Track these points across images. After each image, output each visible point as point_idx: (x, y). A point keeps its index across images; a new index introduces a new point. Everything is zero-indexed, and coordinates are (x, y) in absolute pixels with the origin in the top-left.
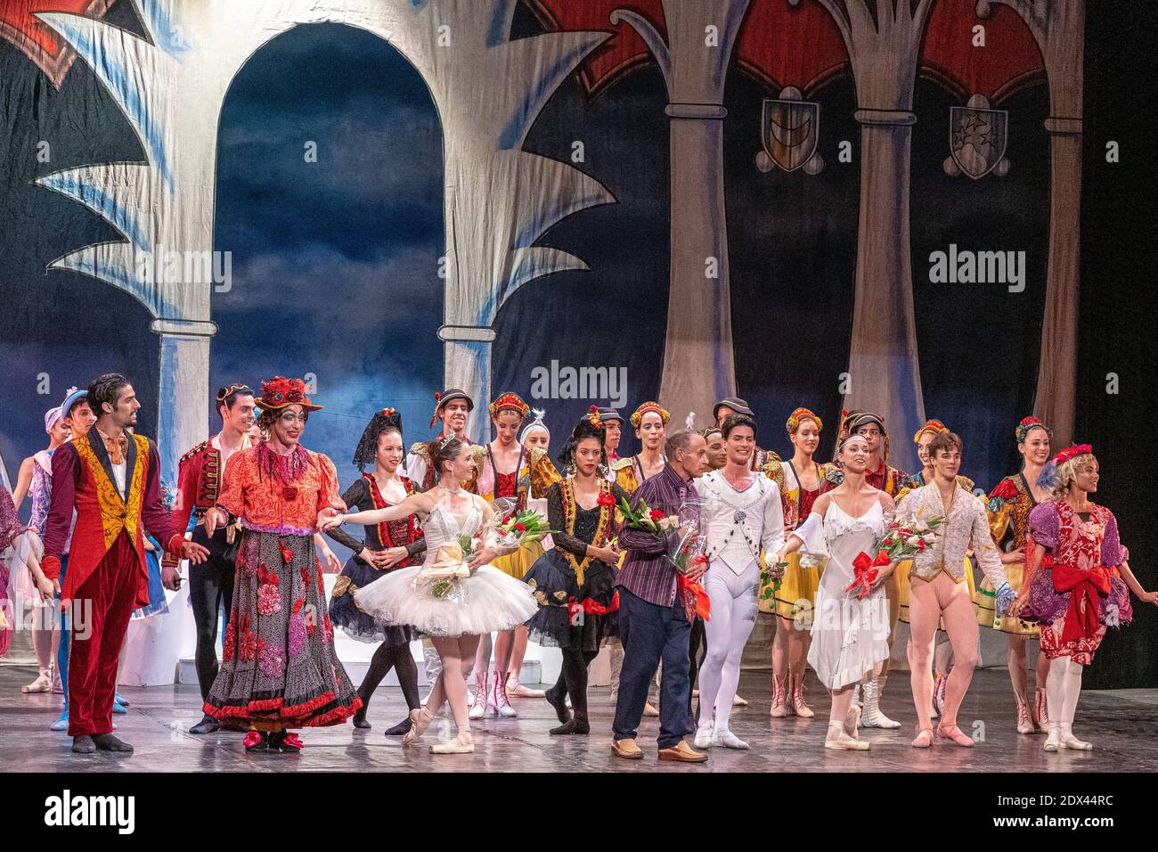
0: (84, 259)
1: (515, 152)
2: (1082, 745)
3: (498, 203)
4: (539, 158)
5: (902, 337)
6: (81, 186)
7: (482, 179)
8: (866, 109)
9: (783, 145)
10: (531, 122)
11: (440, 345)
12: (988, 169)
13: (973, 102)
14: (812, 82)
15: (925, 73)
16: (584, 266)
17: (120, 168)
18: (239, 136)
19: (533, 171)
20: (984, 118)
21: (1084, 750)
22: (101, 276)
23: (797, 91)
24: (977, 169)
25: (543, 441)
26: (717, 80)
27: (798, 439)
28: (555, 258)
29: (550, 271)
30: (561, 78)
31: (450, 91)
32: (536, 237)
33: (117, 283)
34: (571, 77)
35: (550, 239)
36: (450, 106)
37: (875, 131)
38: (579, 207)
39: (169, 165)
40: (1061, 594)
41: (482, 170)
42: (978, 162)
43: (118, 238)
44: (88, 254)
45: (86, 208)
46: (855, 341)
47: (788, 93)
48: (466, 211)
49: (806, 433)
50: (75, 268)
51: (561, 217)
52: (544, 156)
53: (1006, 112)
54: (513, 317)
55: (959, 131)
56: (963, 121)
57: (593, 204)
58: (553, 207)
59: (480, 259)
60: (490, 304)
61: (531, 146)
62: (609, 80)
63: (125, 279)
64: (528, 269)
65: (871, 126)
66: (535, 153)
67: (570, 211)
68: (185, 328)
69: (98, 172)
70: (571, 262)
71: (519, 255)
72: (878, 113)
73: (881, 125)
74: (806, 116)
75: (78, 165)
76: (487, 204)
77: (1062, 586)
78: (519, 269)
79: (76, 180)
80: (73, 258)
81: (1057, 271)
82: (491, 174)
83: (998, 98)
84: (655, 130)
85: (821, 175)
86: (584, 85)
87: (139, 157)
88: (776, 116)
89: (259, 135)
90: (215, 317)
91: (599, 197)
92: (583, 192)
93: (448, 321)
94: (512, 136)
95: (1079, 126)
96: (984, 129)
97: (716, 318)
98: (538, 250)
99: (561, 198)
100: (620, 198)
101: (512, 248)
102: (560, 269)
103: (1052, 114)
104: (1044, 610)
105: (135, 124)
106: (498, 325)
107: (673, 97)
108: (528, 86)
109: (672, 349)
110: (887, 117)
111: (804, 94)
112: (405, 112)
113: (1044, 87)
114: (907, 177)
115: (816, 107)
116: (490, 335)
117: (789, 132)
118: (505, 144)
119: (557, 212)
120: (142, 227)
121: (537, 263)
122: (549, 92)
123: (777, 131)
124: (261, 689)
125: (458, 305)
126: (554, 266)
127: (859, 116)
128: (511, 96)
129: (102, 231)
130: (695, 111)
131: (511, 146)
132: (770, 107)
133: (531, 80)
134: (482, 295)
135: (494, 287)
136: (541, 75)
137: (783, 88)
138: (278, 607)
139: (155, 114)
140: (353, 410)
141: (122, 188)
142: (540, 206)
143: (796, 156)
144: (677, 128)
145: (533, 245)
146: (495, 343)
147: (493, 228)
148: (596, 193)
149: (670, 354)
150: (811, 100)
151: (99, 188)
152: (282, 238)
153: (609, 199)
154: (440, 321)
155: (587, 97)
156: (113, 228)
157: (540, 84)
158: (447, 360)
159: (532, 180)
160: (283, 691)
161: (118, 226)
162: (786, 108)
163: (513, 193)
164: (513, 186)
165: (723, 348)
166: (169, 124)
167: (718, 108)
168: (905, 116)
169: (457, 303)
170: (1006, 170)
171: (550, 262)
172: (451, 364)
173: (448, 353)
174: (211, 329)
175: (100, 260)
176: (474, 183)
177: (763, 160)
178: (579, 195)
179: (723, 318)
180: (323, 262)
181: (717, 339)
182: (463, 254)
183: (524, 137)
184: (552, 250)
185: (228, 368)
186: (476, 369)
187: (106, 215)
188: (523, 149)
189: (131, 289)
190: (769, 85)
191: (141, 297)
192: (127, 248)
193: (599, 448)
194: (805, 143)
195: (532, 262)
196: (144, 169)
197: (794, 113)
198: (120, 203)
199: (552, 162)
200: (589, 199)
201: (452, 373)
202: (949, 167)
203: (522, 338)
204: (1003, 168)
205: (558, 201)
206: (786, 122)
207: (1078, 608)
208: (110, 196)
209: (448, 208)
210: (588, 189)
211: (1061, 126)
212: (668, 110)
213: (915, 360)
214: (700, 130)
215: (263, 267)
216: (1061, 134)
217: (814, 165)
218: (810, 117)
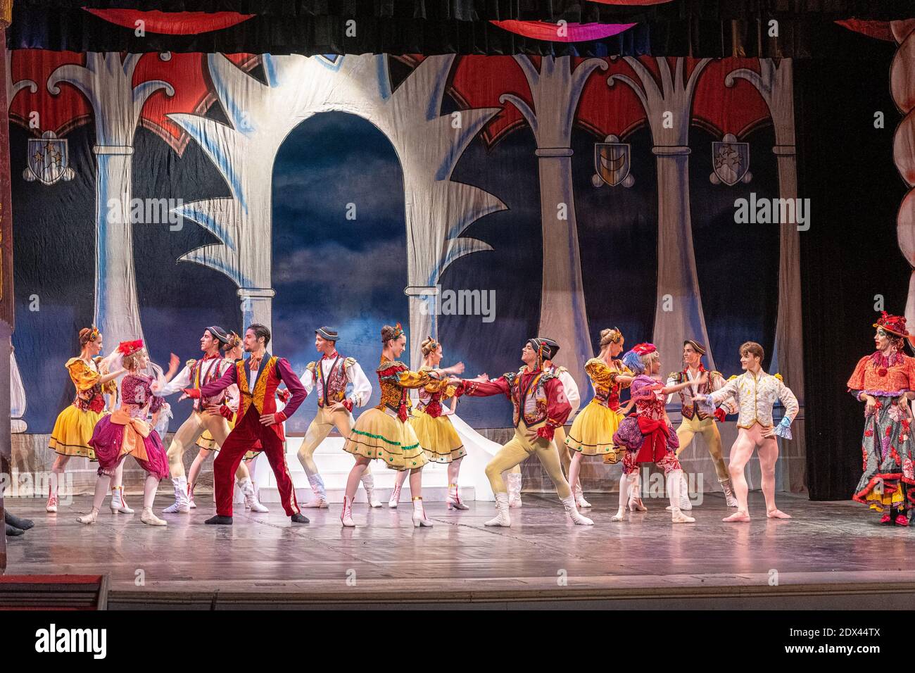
0: (198, 255)
1: (446, 182)
3: (437, 212)
4: (461, 185)
5: (689, 285)
6: (195, 213)
7: (427, 198)
8: (659, 146)
9: (609, 171)
10: (455, 164)
11: (406, 298)
12: (738, 179)
13: (726, 138)
14: (625, 132)
15: (695, 122)
16: (490, 248)
17: (217, 201)
18: (284, 181)
19: (457, 194)
20: (733, 147)
22: (208, 264)
23: (616, 137)
24: (731, 180)
26: (566, 133)
28: (473, 243)
29: (470, 252)
30: (471, 137)
31: (406, 148)
32: (461, 231)
33: (218, 268)
34: (477, 136)
35: (471, 232)
36: (406, 157)
37: (665, 159)
38: (486, 213)
39: (245, 197)
41: (427, 193)
42: (732, 175)
43: (217, 241)
44: (200, 251)
45: (199, 225)
46: (660, 287)
47: (610, 138)
48: (418, 217)
50: (193, 260)
51: (475, 219)
52: (463, 183)
53: (748, 144)
55: (719, 157)
56: (720, 152)
57: (494, 210)
58: (470, 214)
59: (428, 246)
60: (435, 273)
61: (456, 178)
62: (500, 136)
63: (222, 266)
64: (457, 251)
65: (663, 156)
66: (458, 182)
67: (481, 216)
68: (257, 293)
69: (204, 203)
70: (482, 246)
71: (451, 243)
72: (666, 149)
73: (669, 156)
74: (622, 152)
75: (193, 200)
76: (430, 213)
78: (451, 251)
79: (192, 209)
80: (191, 254)
82: (432, 195)
83: (742, 135)
84: (531, 166)
85: (634, 187)
86: (485, 140)
87: (227, 194)
88: (604, 152)
90: (274, 286)
91: (497, 206)
92: (488, 205)
93: (410, 284)
94: (444, 172)
95: (794, 150)
96: (734, 155)
97: (573, 276)
98: (462, 240)
99: (475, 208)
100: (510, 207)
101: (447, 239)
102: (474, 251)
103: (777, 143)
105: (225, 175)
106: (440, 285)
107: (540, 145)
108: (452, 142)
109: (546, 297)
110: (672, 150)
111: (620, 139)
112: (380, 162)
113: (772, 127)
114: (687, 186)
115: (627, 146)
117: (612, 162)
118: (440, 178)
119: (473, 216)
120: (231, 235)
121: (462, 247)
122: (464, 147)
123: (604, 161)
125: (416, 274)
126: (472, 249)
127: (655, 150)
128: (442, 150)
129: (207, 238)
130: (553, 152)
131: (443, 179)
132: (599, 147)
133: (454, 139)
134: (430, 268)
135: (437, 262)
136: (460, 135)
137: (607, 136)
139: (236, 169)
140: (355, 340)
141: (218, 212)
142: (463, 212)
143: (617, 176)
144: (543, 163)
145: (458, 237)
147: (435, 227)
148: (495, 204)
149: (545, 299)
150: (625, 142)
151: (206, 213)
153: (504, 207)
154: (404, 283)
155: (489, 147)
156: (214, 236)
157: (459, 142)
158: (411, 307)
159: (456, 197)
161: (217, 235)
162: (609, 148)
163: (446, 206)
164: (446, 202)
165: (578, 296)
166: (244, 174)
167: (567, 150)
168: (683, 149)
170: (750, 180)
171: (470, 246)
172: (413, 309)
173: (411, 303)
174: (271, 293)
175: (207, 255)
176: (423, 200)
177: (597, 179)
178: (485, 206)
179: (577, 277)
180: (335, 253)
181: (574, 289)
182: (417, 244)
183: (451, 173)
184: (470, 239)
185: (282, 318)
187: (210, 229)
188: (451, 180)
189: (225, 272)
190: (598, 134)
191: (231, 276)
192: (222, 247)
194: (622, 168)
195: (460, 247)
196: (230, 200)
197: (614, 151)
198: (217, 222)
199: (468, 186)
200: (492, 208)
201: (414, 314)
202: (713, 179)
204: (748, 178)
205: (473, 210)
206: (610, 155)
208: (212, 218)
209: (407, 216)
210: (491, 202)
211: (783, 151)
212: (537, 153)
213: (698, 298)
214: (558, 162)
215: (300, 257)
216: (783, 155)
217: (628, 182)
218: (624, 152)
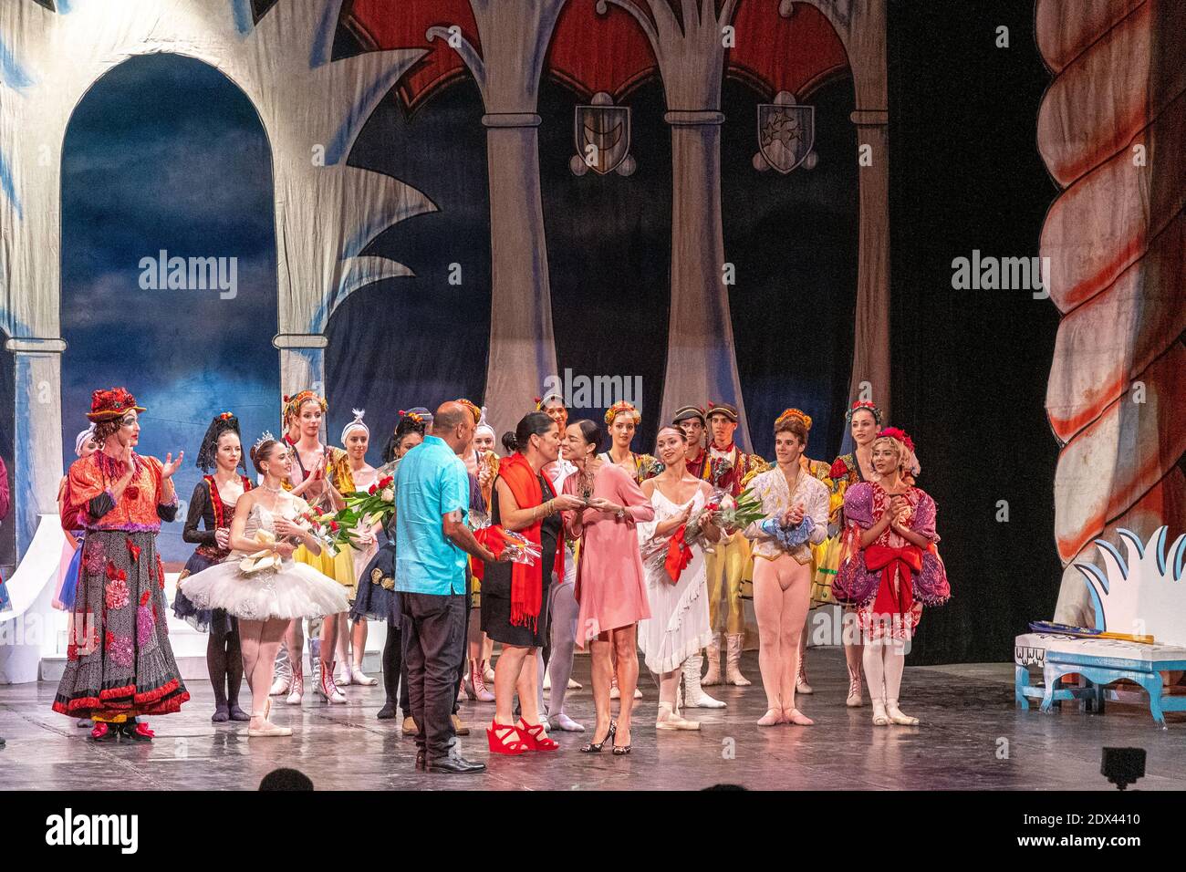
1: (340, 167)
2: (908, 720)
3: (325, 216)
4: (363, 171)
5: (718, 329)
7: (310, 194)
8: (675, 111)
9: (597, 149)
10: (354, 137)
11: (275, 353)
12: (797, 163)
13: (779, 99)
14: (622, 87)
15: (731, 73)
16: (409, 273)
18: (81, 164)
19: (357, 184)
20: (791, 114)
21: (911, 726)
23: (608, 97)
24: (785, 164)
25: (363, 439)
26: (530, 89)
27: (614, 431)
28: (381, 265)
29: (377, 279)
30: (381, 94)
31: (277, 112)
32: (363, 246)
34: (389, 95)
35: (377, 248)
36: (277, 127)
37: (685, 132)
38: (403, 217)
39: (17, 194)
40: (874, 572)
41: (309, 186)
42: (787, 157)
46: (673, 334)
47: (599, 98)
48: (295, 225)
51: (386, 227)
52: (368, 169)
53: (813, 107)
54: (343, 324)
55: (767, 128)
56: (770, 120)
57: (416, 213)
58: (378, 218)
59: (310, 270)
60: (321, 313)
61: (356, 160)
62: (428, 93)
64: (357, 277)
65: (681, 126)
66: (359, 167)
67: (395, 221)
68: (36, 346)
70: (397, 269)
71: (348, 265)
72: (687, 114)
73: (690, 126)
74: (618, 120)
76: (315, 218)
77: (874, 565)
78: (348, 277)
81: (867, 261)
82: (318, 189)
83: (805, 92)
84: (473, 139)
85: (635, 176)
86: (404, 102)
88: (589, 121)
90: (64, 335)
91: (421, 206)
92: (406, 203)
93: (282, 330)
94: (337, 152)
95: (884, 118)
96: (791, 125)
97: (538, 316)
98: (365, 259)
99: (386, 209)
100: (442, 208)
101: (340, 258)
102: (386, 276)
103: (857, 108)
104: (859, 591)
106: (329, 332)
107: (489, 108)
108: (350, 105)
109: (497, 349)
110: (696, 117)
111: (615, 99)
112: (234, 134)
113: (849, 82)
114: (718, 174)
115: (626, 110)
116: (322, 342)
117: (602, 136)
118: (331, 160)
119: (382, 222)
121: (365, 272)
122: (369, 111)
123: (590, 135)
124: (113, 678)
125: (291, 315)
126: (381, 273)
127: (669, 118)
128: (334, 115)
130: (510, 120)
131: (336, 162)
132: (582, 112)
133: (353, 98)
134: (313, 303)
135: (325, 295)
136: (362, 93)
137: (594, 94)
138: (127, 601)
140: (195, 417)
142: (366, 218)
143: (609, 159)
144: (494, 138)
145: (360, 255)
146: (327, 350)
147: (322, 240)
148: (418, 203)
149: (495, 353)
150: (623, 104)
153: (431, 207)
154: (274, 330)
155: (407, 111)
157: (362, 100)
158: (283, 367)
159: (357, 193)
160: (135, 679)
162: (597, 113)
163: (339, 206)
164: (339, 199)
165: (545, 346)
167: (532, 116)
168: (714, 115)
169: (290, 312)
170: (814, 164)
171: (377, 270)
172: (286, 370)
173: (283, 361)
174: (61, 346)
176: (303, 197)
177: (578, 163)
178: (402, 205)
179: (544, 318)
181: (540, 337)
182: (294, 265)
183: (348, 153)
184: (378, 259)
185: (79, 382)
186: (310, 374)
188: (348, 164)
190: (579, 91)
194: (618, 145)
195: (360, 271)
197: (606, 117)
199: (375, 175)
200: (413, 209)
201: (287, 378)
202: (758, 162)
203: (353, 343)
204: (811, 161)
205: (383, 212)
206: (599, 126)
207: (891, 585)
209: (279, 222)
210: (411, 199)
211: (866, 118)
212: (485, 120)
213: (732, 351)
214: (517, 136)
215: (107, 286)
216: (867, 126)
217: (627, 167)
218: (621, 121)
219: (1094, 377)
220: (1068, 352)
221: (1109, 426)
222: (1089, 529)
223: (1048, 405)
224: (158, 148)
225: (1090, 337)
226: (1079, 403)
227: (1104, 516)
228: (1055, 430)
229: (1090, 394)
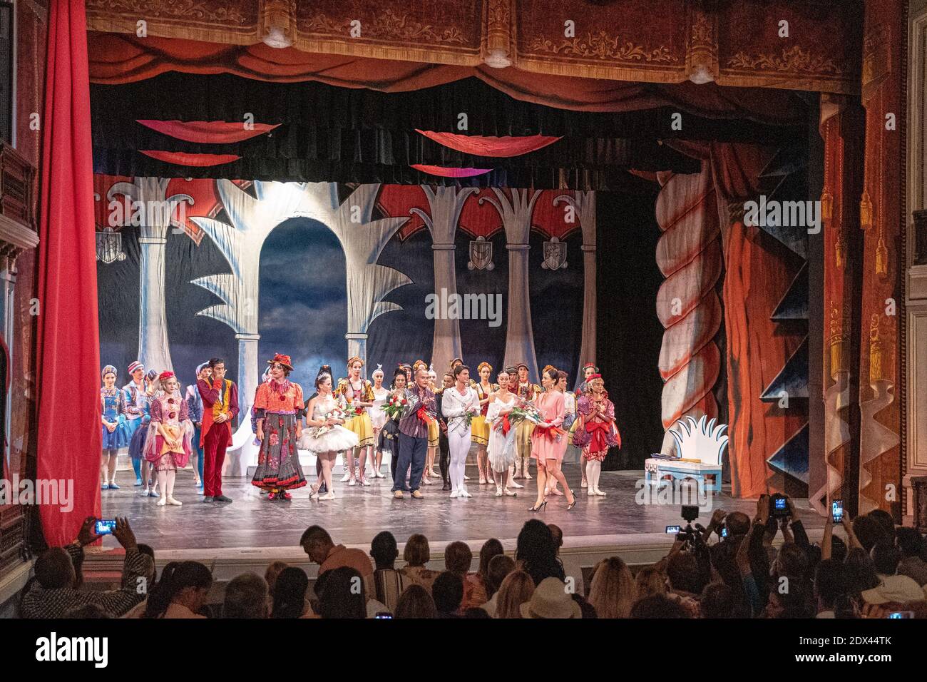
0: (209, 312)
1: (374, 265)
2: (602, 493)
3: (367, 284)
4: (383, 267)
5: (527, 333)
6: (207, 283)
7: (361, 276)
8: (510, 244)
9: (478, 259)
10: (380, 253)
11: (346, 341)
12: (559, 266)
13: (552, 240)
14: (489, 234)
15: (533, 229)
16: (401, 308)
17: (222, 276)
18: (267, 262)
19: (381, 273)
20: (557, 246)
21: (603, 496)
22: (216, 318)
23: (483, 238)
24: (555, 266)
25: (381, 377)
26: (452, 234)
27: (481, 374)
28: (390, 305)
29: (388, 311)
30: (391, 236)
31: (348, 242)
32: (383, 297)
33: (222, 320)
34: (395, 235)
35: (388, 298)
36: (348, 247)
37: (514, 252)
38: (399, 286)
39: (241, 274)
40: (590, 433)
41: (361, 272)
42: (555, 263)
43: (223, 303)
44: (211, 309)
45: (209, 291)
46: (509, 335)
47: (479, 238)
48: (355, 288)
49: (484, 372)
50: (206, 315)
52: (385, 266)
53: (566, 243)
54: (374, 329)
55: (547, 252)
56: (549, 248)
57: (404, 284)
58: (389, 286)
59: (361, 307)
60: (365, 324)
61: (380, 262)
62: (409, 236)
63: (225, 318)
64: (380, 310)
65: (513, 250)
66: (382, 265)
67: (396, 287)
68: (248, 337)
69: (214, 277)
70: (397, 307)
71: (376, 305)
72: (515, 246)
73: (517, 250)
74: (487, 247)
75: (206, 275)
76: (363, 285)
77: (590, 430)
78: (376, 310)
79: (206, 281)
80: (205, 311)
81: (587, 306)
82: (365, 274)
83: (562, 238)
84: (428, 254)
85: (494, 270)
86: (400, 238)
87: (229, 271)
88: (475, 247)
89: (277, 262)
90: (259, 333)
91: (407, 281)
92: (401, 280)
93: (349, 331)
94: (372, 259)
95: (595, 248)
96: (557, 250)
97: (454, 327)
98: (384, 303)
100: (415, 282)
101: (373, 302)
102: (391, 310)
103: (584, 244)
104: (584, 441)
105: (228, 259)
106: (368, 332)
107: (435, 241)
108: (378, 239)
109: (437, 340)
110: (518, 247)
111: (486, 239)
112: (331, 250)
113: (580, 233)
114: (527, 269)
115: (490, 244)
116: (366, 336)
117: (480, 254)
118: (370, 262)
119: (391, 288)
120: (231, 298)
121: (383, 308)
122: (386, 241)
123: (476, 253)
124: (269, 474)
126: (390, 309)
127: (507, 247)
128: (371, 244)
129: (215, 300)
130: (443, 246)
131: (372, 263)
132: (473, 244)
133: (379, 237)
134: (362, 321)
135: (367, 317)
136: (383, 235)
137: (477, 237)
138: (278, 443)
139: (235, 255)
140: (313, 366)
141: (223, 283)
142: (384, 285)
143: (483, 263)
144: (437, 254)
145: (381, 301)
146: (367, 339)
147: (366, 294)
148: (405, 280)
149: (436, 342)
150: (489, 241)
151: (214, 284)
152: (284, 301)
153: (411, 282)
154: (346, 332)
155: (402, 243)
156: (220, 299)
157: (383, 239)
158: (349, 346)
159: (380, 275)
160: (278, 475)
161: (222, 298)
162: (479, 244)
163: (373, 281)
164: (373, 278)
165: (456, 340)
166: (241, 259)
167: (452, 245)
168: (526, 246)
169: (352, 325)
171: (388, 307)
172: (350, 348)
173: (349, 344)
174: (258, 337)
175: (215, 312)
176: (358, 277)
177: (470, 265)
178: (399, 281)
179: (456, 328)
180: (300, 309)
181: (454, 336)
182: (354, 306)
183: (377, 259)
184: (389, 302)
186: (360, 350)
187: (217, 294)
188: (377, 264)
189: (227, 322)
190: (472, 236)
191: (231, 326)
192: (225, 306)
193: (404, 378)
194: (487, 258)
195: (381, 307)
196: (231, 275)
197: (482, 246)
198: (222, 289)
199: (388, 268)
200: (403, 282)
201: (351, 351)
202: (544, 265)
203: (378, 336)
204: (565, 265)
205: (391, 283)
206: (479, 249)
207: (596, 438)
208: (219, 286)
209: (348, 288)
210: (402, 278)
211: (587, 248)
212: (433, 247)
213: (532, 342)
214: (446, 254)
215: (277, 312)
216: (587, 251)
217: (491, 266)
218: (489, 248)
219: (678, 355)
220: (668, 344)
221: (684, 374)
222: (675, 417)
223: (659, 366)
224: (300, 256)
225: (677, 338)
226: (672, 365)
227: (682, 410)
228: (662, 376)
229: (676, 361)
